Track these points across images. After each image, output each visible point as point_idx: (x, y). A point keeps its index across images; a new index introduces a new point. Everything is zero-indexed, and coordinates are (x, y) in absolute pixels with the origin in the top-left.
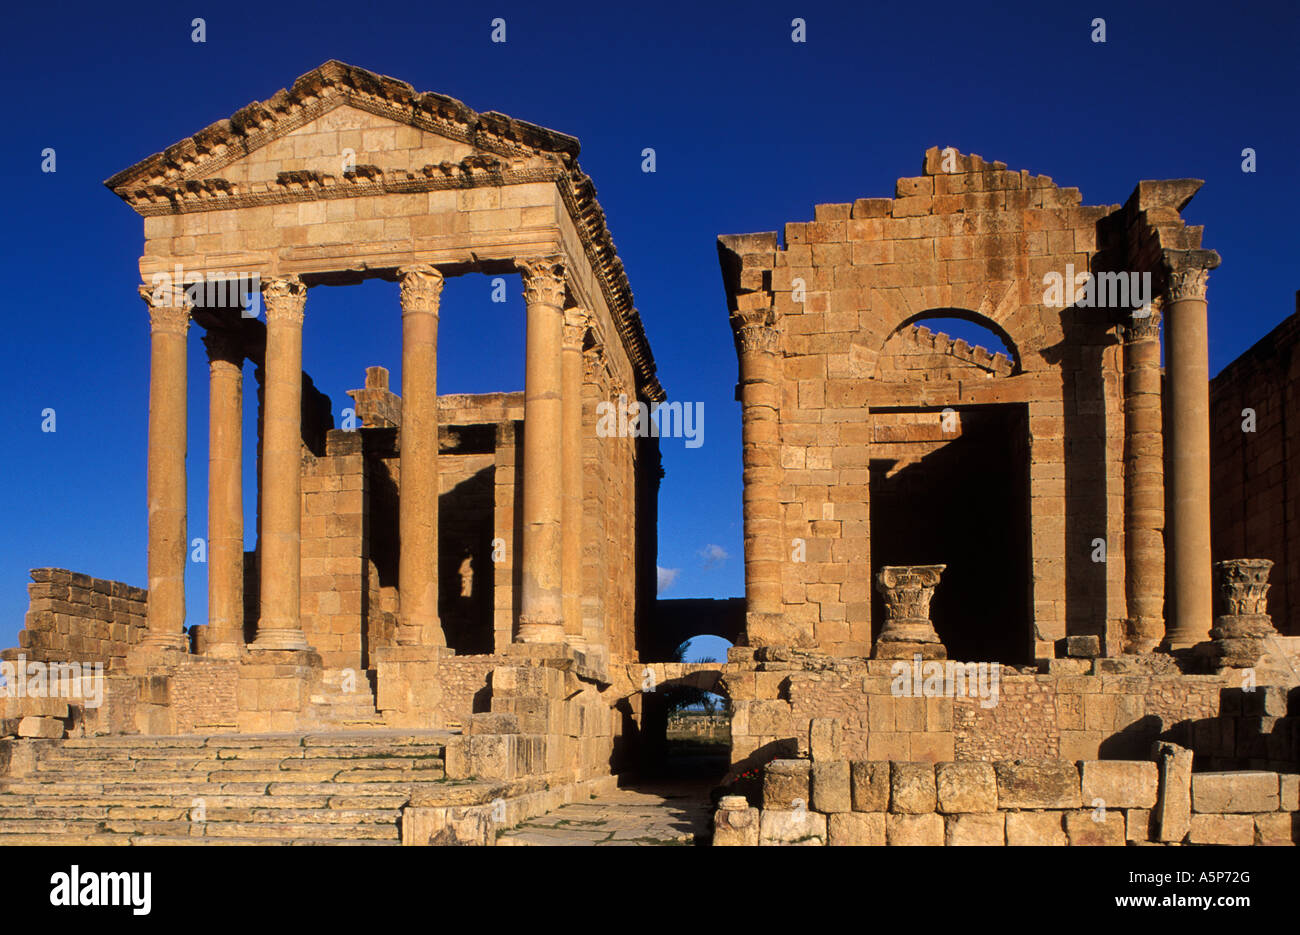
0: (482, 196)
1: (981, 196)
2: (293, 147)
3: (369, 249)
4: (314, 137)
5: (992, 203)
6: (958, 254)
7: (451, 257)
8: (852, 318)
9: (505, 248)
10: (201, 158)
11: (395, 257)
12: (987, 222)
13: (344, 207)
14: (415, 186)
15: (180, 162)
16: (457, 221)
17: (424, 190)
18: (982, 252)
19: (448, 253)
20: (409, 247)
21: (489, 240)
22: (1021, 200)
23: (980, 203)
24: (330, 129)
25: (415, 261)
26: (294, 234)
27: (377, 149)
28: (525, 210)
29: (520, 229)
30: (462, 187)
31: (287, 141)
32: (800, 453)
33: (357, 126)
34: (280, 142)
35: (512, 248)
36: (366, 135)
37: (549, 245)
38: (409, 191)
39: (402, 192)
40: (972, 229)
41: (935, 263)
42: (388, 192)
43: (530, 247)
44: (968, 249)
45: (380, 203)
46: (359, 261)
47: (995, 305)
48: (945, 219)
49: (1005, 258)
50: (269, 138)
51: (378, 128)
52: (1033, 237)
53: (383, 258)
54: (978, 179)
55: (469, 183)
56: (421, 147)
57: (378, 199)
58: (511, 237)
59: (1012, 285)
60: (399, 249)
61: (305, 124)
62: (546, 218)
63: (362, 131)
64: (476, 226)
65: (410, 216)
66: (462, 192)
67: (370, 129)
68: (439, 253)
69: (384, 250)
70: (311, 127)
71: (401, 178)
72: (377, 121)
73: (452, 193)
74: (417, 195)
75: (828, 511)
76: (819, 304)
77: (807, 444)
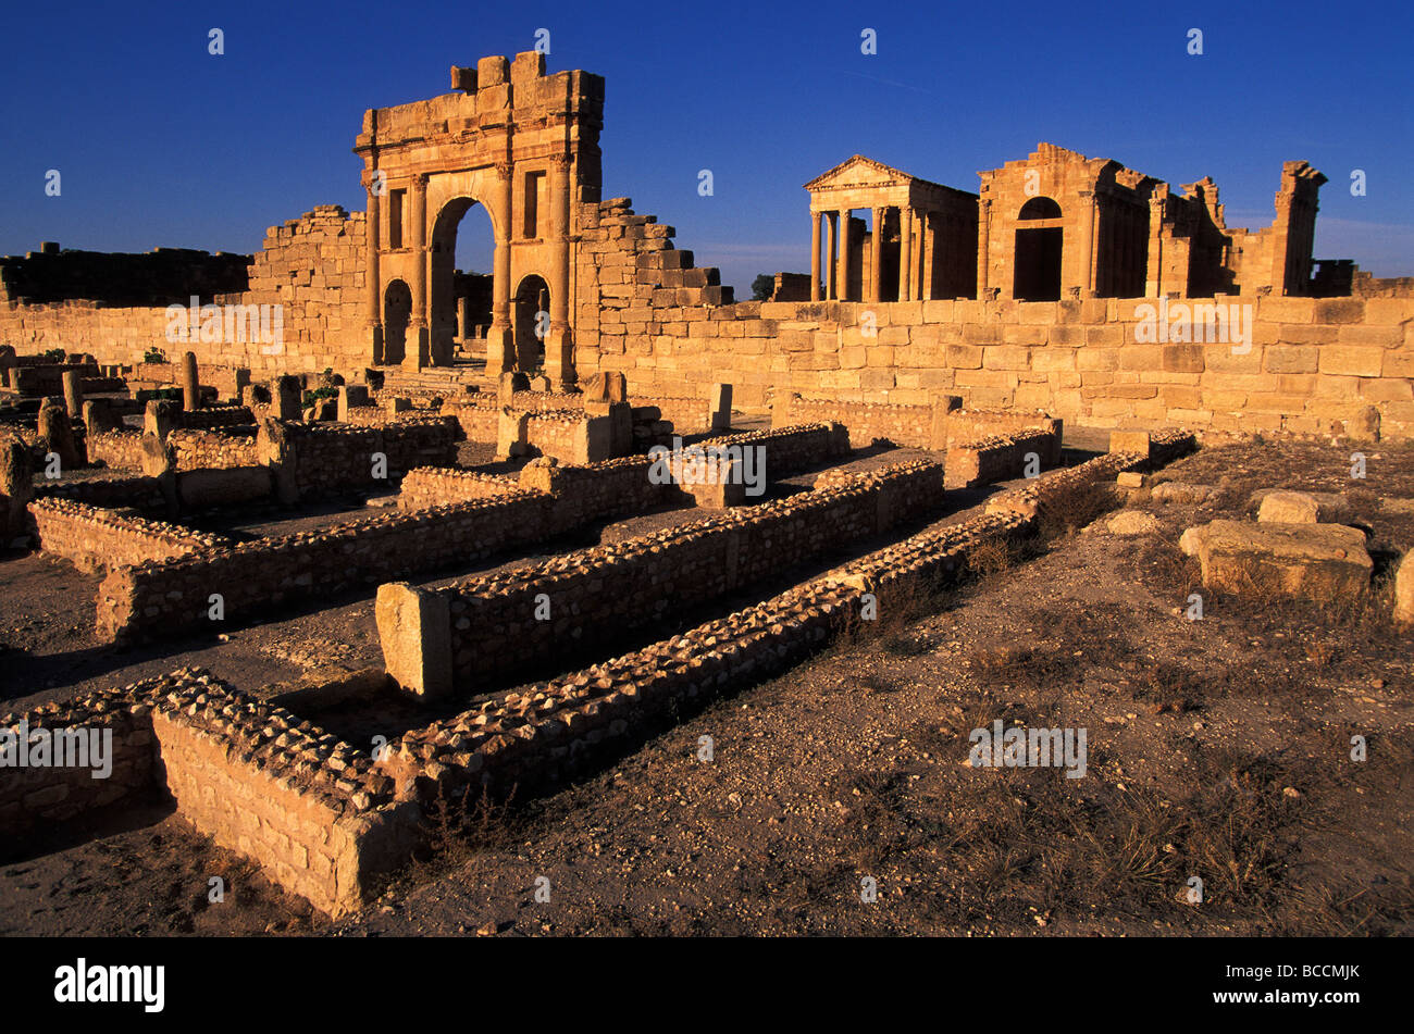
0: (892, 189)
1: (1053, 159)
2: (847, 176)
3: (862, 203)
4: (852, 174)
5: (1056, 161)
6: (1045, 179)
7: (883, 205)
8: (1012, 200)
9: (895, 204)
10: (826, 180)
11: (868, 205)
12: (1056, 168)
13: (859, 191)
14: (876, 186)
15: (820, 181)
16: (885, 196)
17: (878, 188)
18: (1052, 178)
20: (871, 203)
21: (892, 201)
22: (1066, 160)
23: (1053, 161)
24: (856, 171)
25: (874, 206)
26: (847, 198)
27: (868, 175)
28: (901, 194)
29: (899, 199)
31: (846, 174)
32: (995, 243)
33: (863, 171)
34: (844, 174)
35: (897, 204)
36: (865, 173)
37: (905, 203)
39: (873, 188)
40: (1050, 170)
42: (870, 188)
43: (901, 204)
44: (1048, 177)
45: (867, 190)
46: (860, 206)
47: (1055, 195)
48: (1042, 167)
50: (842, 174)
51: (867, 171)
52: (1068, 172)
54: (1053, 153)
55: (888, 186)
56: (878, 176)
58: (897, 201)
59: (1061, 188)
60: (869, 203)
62: (905, 195)
64: (890, 198)
65: (874, 195)
66: (887, 188)
68: (880, 204)
69: (866, 204)
70: (851, 171)
71: (873, 184)
72: (867, 169)
73: (885, 188)
74: (876, 189)
75: (1002, 261)
76: (1003, 196)
77: (997, 240)
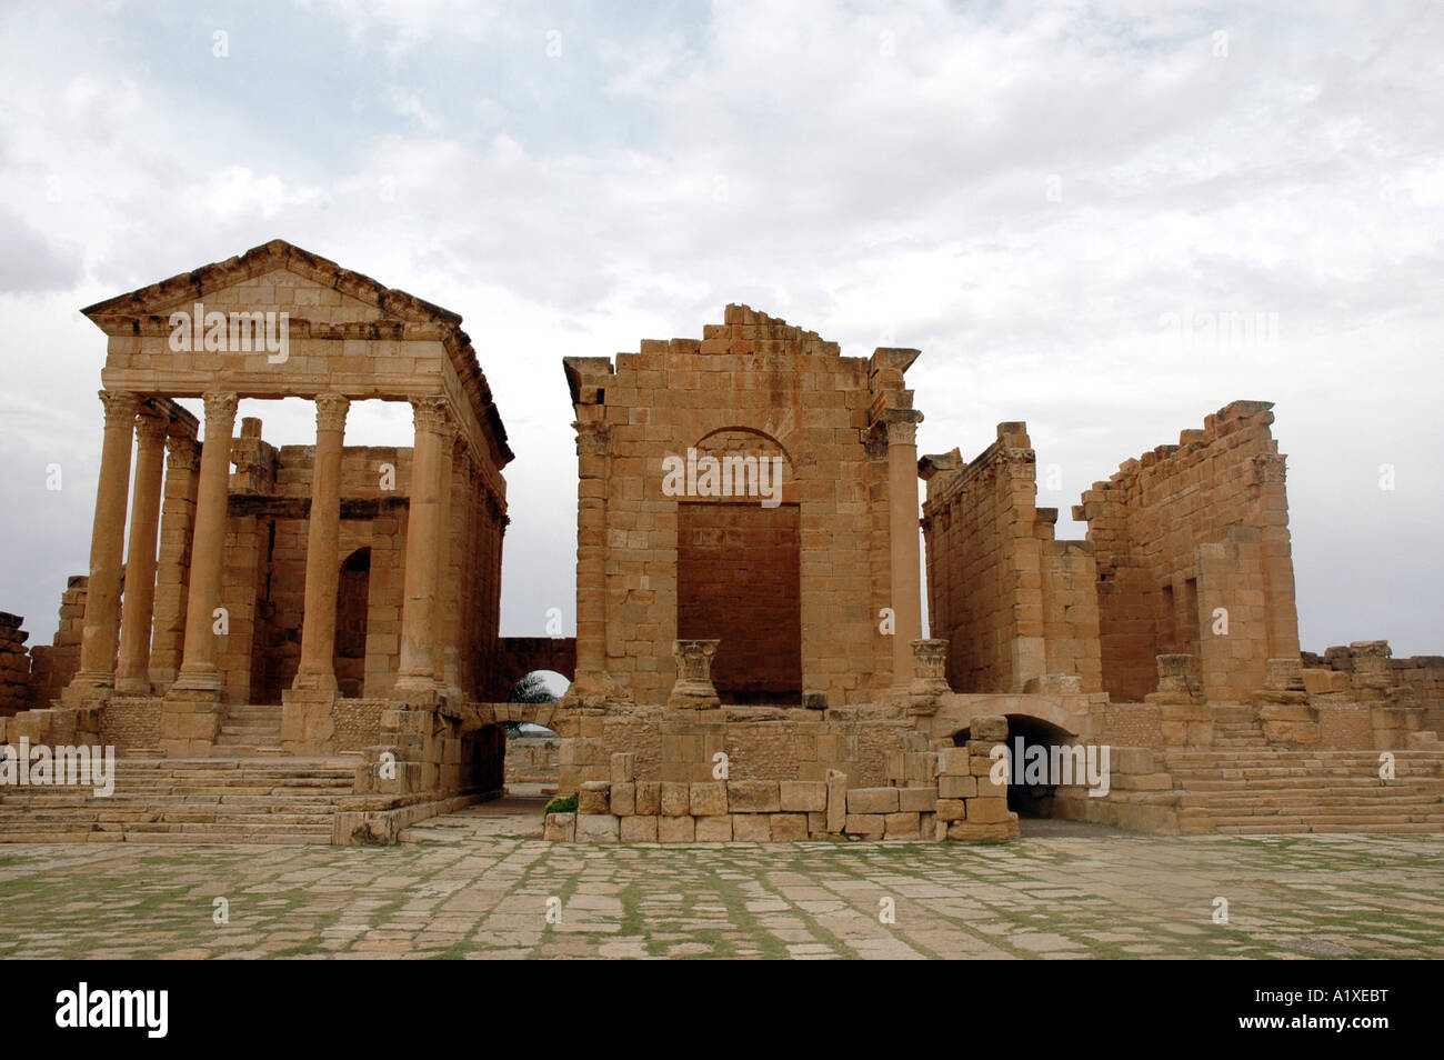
0: (386, 347)
1: (767, 342)
2: (238, 295)
3: (294, 379)
4: (255, 289)
5: (775, 348)
6: (749, 384)
7: (359, 390)
8: (667, 432)
9: (400, 388)
10: (163, 299)
11: (315, 386)
12: (771, 363)
14: (333, 335)
15: (145, 299)
16: (365, 364)
17: (340, 338)
18: (767, 385)
19: (356, 387)
20: (326, 380)
21: (388, 380)
22: (797, 348)
23: (766, 349)
24: (268, 284)
25: (331, 391)
26: (234, 361)
27: (305, 303)
28: (417, 360)
29: (413, 375)
30: (371, 339)
31: (234, 290)
32: (623, 534)
33: (291, 284)
34: (228, 289)
35: (406, 388)
36: (298, 292)
37: (436, 389)
38: (328, 338)
39: (323, 338)
40: (760, 367)
41: (732, 393)
42: (312, 337)
43: (420, 389)
44: (757, 383)
45: (305, 345)
47: (776, 426)
48: (740, 358)
49: (784, 391)
50: (221, 286)
51: (305, 288)
52: (805, 376)
53: (306, 386)
54: (765, 330)
55: (376, 336)
56: (340, 306)
57: (304, 342)
58: (407, 380)
59: (789, 413)
60: (318, 381)
61: (249, 279)
62: (434, 367)
63: (294, 290)
64: (380, 368)
65: (328, 356)
66: (370, 342)
67: (300, 288)
68: (350, 387)
69: (306, 381)
70: (254, 281)
71: (325, 329)
72: (306, 283)
73: (363, 343)
74: (336, 341)
75: (645, 582)
76: (641, 418)
77: (629, 528)
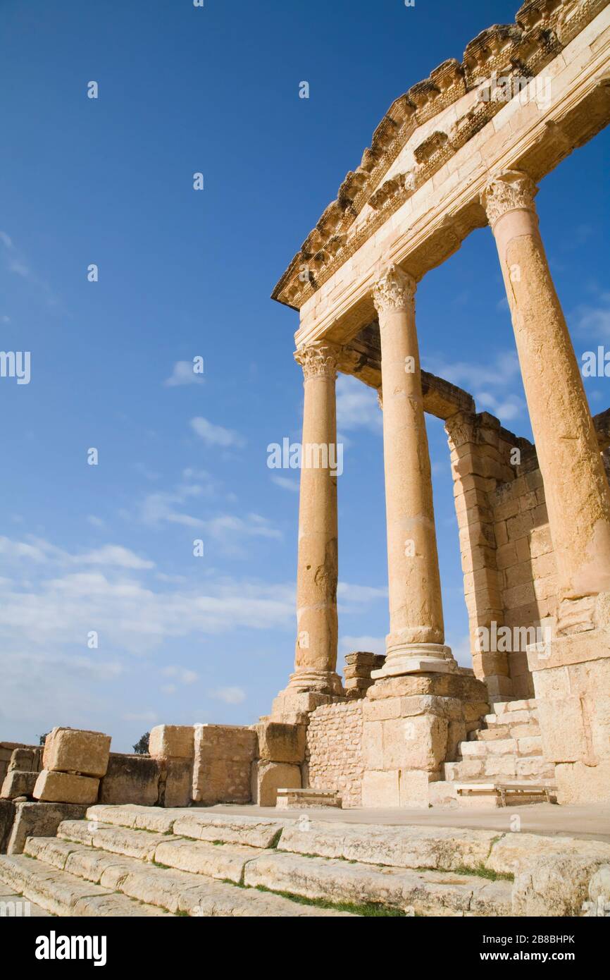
11: (472, 189)
13: (424, 190)
17: (487, 120)
19: (523, 143)
20: (483, 169)
25: (491, 176)
26: (390, 240)
38: (474, 132)
39: (468, 138)
45: (453, 162)
46: (442, 215)
60: (474, 178)
65: (479, 149)
68: (514, 150)
69: (462, 190)
71: (463, 125)
74: (482, 130)
